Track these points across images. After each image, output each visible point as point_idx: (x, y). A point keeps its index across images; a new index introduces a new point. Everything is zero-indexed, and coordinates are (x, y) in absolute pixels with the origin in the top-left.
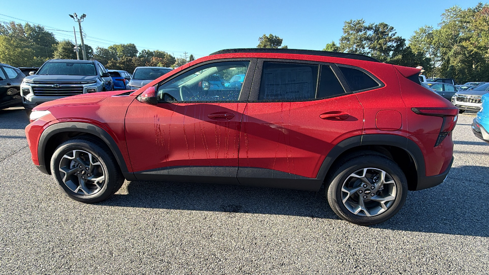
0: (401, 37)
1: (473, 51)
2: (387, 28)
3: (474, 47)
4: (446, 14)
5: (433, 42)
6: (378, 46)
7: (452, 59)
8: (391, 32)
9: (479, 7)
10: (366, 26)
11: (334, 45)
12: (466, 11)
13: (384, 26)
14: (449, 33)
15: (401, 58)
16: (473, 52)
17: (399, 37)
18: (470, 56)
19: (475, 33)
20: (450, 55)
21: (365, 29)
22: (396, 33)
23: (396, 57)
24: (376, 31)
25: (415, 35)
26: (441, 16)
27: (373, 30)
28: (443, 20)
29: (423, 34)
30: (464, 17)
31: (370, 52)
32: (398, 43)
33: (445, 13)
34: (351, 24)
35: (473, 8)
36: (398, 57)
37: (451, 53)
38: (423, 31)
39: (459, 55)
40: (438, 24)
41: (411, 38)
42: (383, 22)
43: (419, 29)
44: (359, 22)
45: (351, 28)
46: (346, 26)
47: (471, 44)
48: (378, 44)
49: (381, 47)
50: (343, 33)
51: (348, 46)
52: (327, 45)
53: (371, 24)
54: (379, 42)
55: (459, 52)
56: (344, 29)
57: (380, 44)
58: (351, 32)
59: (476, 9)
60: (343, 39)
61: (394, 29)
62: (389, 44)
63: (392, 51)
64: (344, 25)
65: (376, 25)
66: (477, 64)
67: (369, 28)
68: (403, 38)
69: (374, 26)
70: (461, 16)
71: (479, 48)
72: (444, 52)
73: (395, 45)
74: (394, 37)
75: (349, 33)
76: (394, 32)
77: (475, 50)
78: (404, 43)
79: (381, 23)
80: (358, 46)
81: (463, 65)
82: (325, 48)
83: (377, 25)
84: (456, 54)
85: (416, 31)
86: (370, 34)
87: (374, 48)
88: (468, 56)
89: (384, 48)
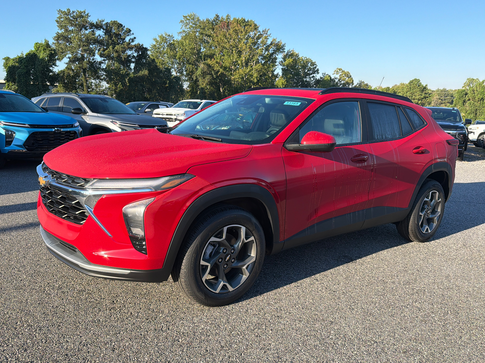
0: (142, 45)
1: (219, 71)
2: (123, 29)
3: (220, 67)
4: (185, 21)
5: (178, 56)
6: (115, 55)
7: (200, 79)
8: (128, 35)
9: (217, 19)
10: (93, 22)
11: (48, 45)
12: (205, 21)
13: (119, 26)
14: (192, 46)
15: (147, 75)
16: (219, 73)
17: (139, 44)
18: (217, 77)
19: (217, 51)
20: (198, 74)
21: (92, 26)
22: (135, 38)
23: (140, 72)
24: (108, 31)
25: (155, 44)
26: (180, 23)
27: (104, 29)
28: (182, 29)
29: (164, 43)
30: (204, 29)
31: (103, 62)
32: (139, 52)
33: (183, 20)
34: (69, 16)
35: (211, 19)
36: (143, 73)
37: (199, 72)
38: (164, 39)
39: (207, 76)
40: (178, 33)
41: (150, 47)
42: (115, 20)
43: (159, 36)
44: (80, 14)
45: (70, 22)
46: (62, 18)
47: (217, 62)
48: (114, 51)
49: (119, 56)
50: (58, 28)
51: (69, 49)
52: (37, 44)
53: (99, 20)
54: (116, 48)
55: (206, 72)
56: (57, 21)
57: (117, 52)
58: (71, 28)
59: (214, 21)
60: (58, 37)
61: (131, 32)
62: (129, 52)
63: (133, 63)
64: (58, 16)
65: (106, 23)
66: (224, 87)
67: (98, 26)
68: (144, 46)
69: (104, 23)
70: (200, 26)
71: (225, 68)
72: (191, 70)
73: (135, 54)
74: (133, 44)
75: (67, 30)
76: (132, 37)
77: (221, 70)
78: (147, 54)
79: (113, 21)
80: (85, 51)
81: (212, 88)
82: (33, 49)
83: (108, 23)
84: (204, 74)
85: (155, 38)
86: (99, 35)
87: (108, 57)
88: (215, 77)
89: (123, 58)
